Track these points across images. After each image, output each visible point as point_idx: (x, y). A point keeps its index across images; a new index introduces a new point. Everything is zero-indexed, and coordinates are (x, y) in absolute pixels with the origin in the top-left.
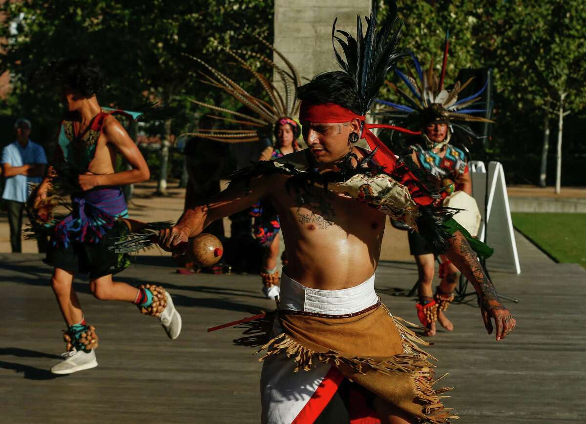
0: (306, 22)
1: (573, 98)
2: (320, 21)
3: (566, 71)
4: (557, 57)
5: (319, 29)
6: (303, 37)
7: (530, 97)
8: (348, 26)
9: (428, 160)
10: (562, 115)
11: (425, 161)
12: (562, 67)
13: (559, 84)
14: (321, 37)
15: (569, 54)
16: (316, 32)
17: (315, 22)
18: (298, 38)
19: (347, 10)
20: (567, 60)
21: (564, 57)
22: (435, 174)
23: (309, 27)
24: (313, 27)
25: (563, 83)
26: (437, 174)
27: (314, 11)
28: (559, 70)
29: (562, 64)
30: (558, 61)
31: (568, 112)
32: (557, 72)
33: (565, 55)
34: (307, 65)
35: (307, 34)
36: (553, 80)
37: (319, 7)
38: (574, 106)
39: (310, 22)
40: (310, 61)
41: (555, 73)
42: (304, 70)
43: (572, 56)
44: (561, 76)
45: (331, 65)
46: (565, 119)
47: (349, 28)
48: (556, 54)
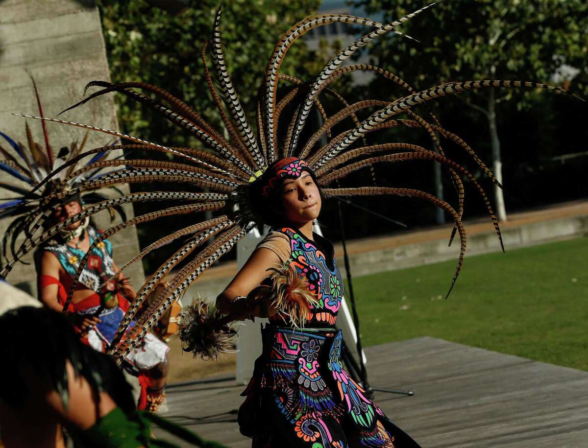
0: (15, 65)
2: (34, 61)
5: (34, 72)
6: (13, 88)
8: (74, 60)
9: (71, 262)
11: (68, 264)
17: (27, 63)
18: (7, 90)
19: (70, 38)
22: (83, 279)
23: (20, 71)
24: (26, 70)
26: (86, 279)
27: (24, 47)
35: (19, 82)
37: (30, 41)
39: (19, 65)
47: (77, 63)
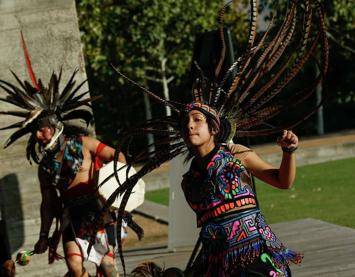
0: (8, 13)
1: (174, 62)
2: (22, 10)
3: (163, 35)
4: (152, 22)
5: (22, 18)
6: (7, 30)
7: (130, 69)
8: (52, 10)
9: (48, 171)
10: (165, 82)
12: (158, 32)
13: (159, 51)
14: (26, 26)
15: (164, 16)
16: (20, 22)
17: (17, 12)
18: (2, 31)
20: (162, 24)
21: (159, 21)
23: (11, 17)
24: (16, 17)
25: (162, 48)
28: (156, 35)
29: (159, 27)
30: (154, 26)
31: (172, 78)
32: (154, 38)
33: (160, 18)
34: (16, 58)
35: (11, 26)
36: (151, 48)
38: (177, 71)
39: (11, 13)
40: (19, 53)
41: (153, 40)
42: (14, 63)
43: (167, 19)
44: (159, 41)
45: (41, 54)
46: (169, 85)
47: (54, 12)
48: (150, 18)
